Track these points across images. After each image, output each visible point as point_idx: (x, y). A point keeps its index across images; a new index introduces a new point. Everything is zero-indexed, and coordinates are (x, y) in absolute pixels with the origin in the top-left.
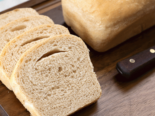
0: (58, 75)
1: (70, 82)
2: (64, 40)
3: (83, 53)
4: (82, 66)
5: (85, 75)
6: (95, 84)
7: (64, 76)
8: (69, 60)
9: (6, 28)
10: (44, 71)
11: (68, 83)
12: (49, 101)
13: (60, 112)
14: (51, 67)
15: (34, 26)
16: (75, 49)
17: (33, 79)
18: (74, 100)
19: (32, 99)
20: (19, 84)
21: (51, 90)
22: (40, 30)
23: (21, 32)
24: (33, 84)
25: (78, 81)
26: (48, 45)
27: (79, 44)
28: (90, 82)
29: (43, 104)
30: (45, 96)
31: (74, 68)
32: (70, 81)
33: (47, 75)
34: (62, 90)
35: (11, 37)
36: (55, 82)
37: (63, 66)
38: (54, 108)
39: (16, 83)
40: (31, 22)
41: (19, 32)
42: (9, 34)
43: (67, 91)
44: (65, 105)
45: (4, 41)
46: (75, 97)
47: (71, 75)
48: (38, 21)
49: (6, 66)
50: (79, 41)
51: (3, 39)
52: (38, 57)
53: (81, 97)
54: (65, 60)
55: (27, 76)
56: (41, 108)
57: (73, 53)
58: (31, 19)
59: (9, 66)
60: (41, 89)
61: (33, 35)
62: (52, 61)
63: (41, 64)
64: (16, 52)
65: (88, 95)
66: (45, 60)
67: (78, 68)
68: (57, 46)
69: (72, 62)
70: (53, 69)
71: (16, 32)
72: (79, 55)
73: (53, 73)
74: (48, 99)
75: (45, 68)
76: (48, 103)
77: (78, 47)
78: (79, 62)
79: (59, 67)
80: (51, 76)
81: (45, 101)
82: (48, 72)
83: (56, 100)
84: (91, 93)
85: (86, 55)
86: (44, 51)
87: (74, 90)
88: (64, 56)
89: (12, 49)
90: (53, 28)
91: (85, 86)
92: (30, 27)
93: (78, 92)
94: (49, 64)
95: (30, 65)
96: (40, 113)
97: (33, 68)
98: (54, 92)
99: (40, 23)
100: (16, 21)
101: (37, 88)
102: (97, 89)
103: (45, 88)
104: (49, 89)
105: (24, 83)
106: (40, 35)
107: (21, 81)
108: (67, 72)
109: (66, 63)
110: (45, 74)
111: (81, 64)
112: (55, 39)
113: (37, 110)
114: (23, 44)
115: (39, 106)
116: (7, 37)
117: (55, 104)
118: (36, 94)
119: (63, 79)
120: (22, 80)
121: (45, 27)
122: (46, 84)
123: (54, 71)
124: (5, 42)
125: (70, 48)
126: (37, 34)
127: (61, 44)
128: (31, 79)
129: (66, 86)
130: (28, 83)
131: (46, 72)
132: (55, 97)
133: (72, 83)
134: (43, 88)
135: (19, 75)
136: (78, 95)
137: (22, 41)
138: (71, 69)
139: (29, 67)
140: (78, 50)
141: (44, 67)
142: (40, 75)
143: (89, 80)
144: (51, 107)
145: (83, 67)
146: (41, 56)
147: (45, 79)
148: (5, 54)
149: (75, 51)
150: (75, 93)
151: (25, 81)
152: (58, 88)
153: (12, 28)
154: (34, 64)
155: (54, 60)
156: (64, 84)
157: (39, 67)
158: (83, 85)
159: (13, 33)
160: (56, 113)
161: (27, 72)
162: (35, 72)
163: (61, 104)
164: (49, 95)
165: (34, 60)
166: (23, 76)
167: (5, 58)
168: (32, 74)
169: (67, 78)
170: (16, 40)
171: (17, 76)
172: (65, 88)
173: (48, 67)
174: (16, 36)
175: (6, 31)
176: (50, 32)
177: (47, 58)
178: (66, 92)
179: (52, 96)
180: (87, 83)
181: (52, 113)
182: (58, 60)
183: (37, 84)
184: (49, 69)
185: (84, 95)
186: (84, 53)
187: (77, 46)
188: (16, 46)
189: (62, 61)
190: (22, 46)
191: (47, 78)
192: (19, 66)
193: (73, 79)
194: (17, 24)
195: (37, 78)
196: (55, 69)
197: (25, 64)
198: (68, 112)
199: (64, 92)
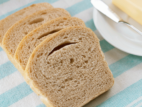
0: (70, 67)
1: (82, 73)
2: (74, 32)
3: (93, 42)
4: (93, 56)
5: (97, 65)
6: (108, 73)
7: (76, 67)
8: (80, 51)
9: (25, 21)
10: (56, 63)
11: (81, 74)
12: (63, 93)
13: (75, 103)
14: (63, 59)
15: (51, 19)
16: (85, 40)
17: (46, 73)
18: (88, 90)
19: (46, 92)
20: (32, 79)
21: (64, 82)
22: (56, 23)
23: (39, 24)
24: (46, 78)
25: (90, 70)
26: (59, 38)
27: (89, 35)
28: (103, 71)
29: (57, 97)
30: (58, 88)
31: (86, 58)
32: (82, 71)
33: (60, 67)
34: (75, 82)
35: (29, 30)
36: (68, 74)
37: (74, 58)
38: (69, 100)
39: (29, 79)
40: (49, 15)
41: (36, 25)
42: (28, 27)
43: (81, 82)
44: (79, 95)
45: (22, 34)
46: (89, 87)
47: (83, 65)
48: (55, 14)
49: (23, 59)
50: (89, 31)
51: (22, 32)
52: (50, 50)
53: (94, 87)
54: (76, 52)
55: (40, 70)
56: (56, 100)
57: (83, 44)
58: (49, 12)
59: (26, 59)
60: (55, 82)
61: (50, 27)
62: (64, 54)
63: (53, 57)
64: (33, 45)
65: (102, 84)
66: (56, 53)
67: (90, 58)
68: (67, 38)
69: (83, 52)
70: (65, 61)
71: (34, 25)
72: (90, 45)
73: (66, 65)
74: (62, 92)
75: (58, 61)
76: (62, 95)
77: (88, 38)
78: (90, 52)
79: (71, 59)
80: (63, 69)
81: (59, 93)
82: (60, 65)
83: (70, 91)
84: (104, 82)
85: (96, 45)
86: (55, 44)
87: (87, 80)
88: (75, 47)
89: (29, 42)
90: (69, 20)
91: (97, 76)
92: (47, 19)
93: (91, 82)
94: (60, 56)
95: (42, 59)
96: (55, 106)
97: (45, 62)
98: (68, 84)
99: (57, 15)
100: (34, 14)
101: (50, 81)
102: (110, 77)
103: (58, 81)
104: (62, 81)
105: (37, 78)
106: (56, 28)
107: (34, 76)
108: (79, 63)
109: (77, 54)
110: (57, 66)
111: (92, 54)
112: (65, 32)
113: (52, 103)
114: (39, 36)
115: (54, 99)
116: (26, 30)
117: (70, 96)
118: (50, 87)
119: (76, 70)
120: (34, 74)
121: (61, 20)
122: (59, 77)
123: (66, 64)
124: (24, 35)
125: (80, 39)
126: (54, 27)
127: (71, 36)
128: (43, 73)
129: (79, 77)
130: (41, 77)
131: (58, 65)
132: (69, 89)
133: (85, 74)
134: (57, 80)
135: (32, 71)
136: (92, 85)
137: (39, 34)
138: (82, 59)
139: (41, 61)
140: (88, 40)
141: (56, 60)
142: (52, 68)
143: (102, 70)
144: (65, 99)
145: (95, 57)
146: (52, 50)
147: (58, 71)
148: (21, 48)
149: (85, 42)
150: (88, 83)
151: (38, 75)
152: (71, 79)
153: (31, 21)
154: (46, 58)
155: (65, 53)
156: (77, 75)
157: (51, 60)
158: (95, 75)
159: (32, 26)
160: (71, 104)
161: (39, 66)
162: (47, 66)
163: (75, 95)
164: (62, 87)
165: (46, 54)
166: (36, 70)
167: (22, 52)
168: (44, 68)
169: (80, 69)
170: (33, 33)
171: (29, 71)
172: (78, 79)
173: (60, 59)
174: (34, 28)
175: (25, 24)
176: (66, 25)
177: (58, 51)
178: (79, 83)
179: (66, 88)
180: (99, 72)
181: (66, 105)
182: (69, 52)
183: (50, 77)
184: (61, 62)
185: (97, 85)
186: (95, 42)
187: (87, 36)
188: (33, 39)
189: (73, 53)
190: (39, 39)
191: (60, 71)
192: (31, 61)
193: (85, 69)
194: (35, 17)
195: (50, 71)
196: (66, 61)
197: (37, 59)
198: (82, 103)
199: (77, 83)
